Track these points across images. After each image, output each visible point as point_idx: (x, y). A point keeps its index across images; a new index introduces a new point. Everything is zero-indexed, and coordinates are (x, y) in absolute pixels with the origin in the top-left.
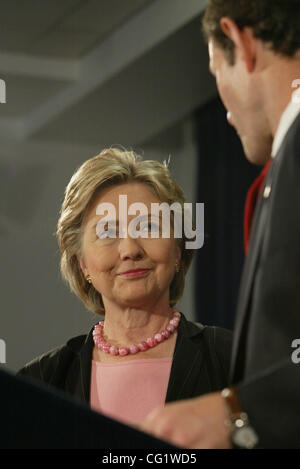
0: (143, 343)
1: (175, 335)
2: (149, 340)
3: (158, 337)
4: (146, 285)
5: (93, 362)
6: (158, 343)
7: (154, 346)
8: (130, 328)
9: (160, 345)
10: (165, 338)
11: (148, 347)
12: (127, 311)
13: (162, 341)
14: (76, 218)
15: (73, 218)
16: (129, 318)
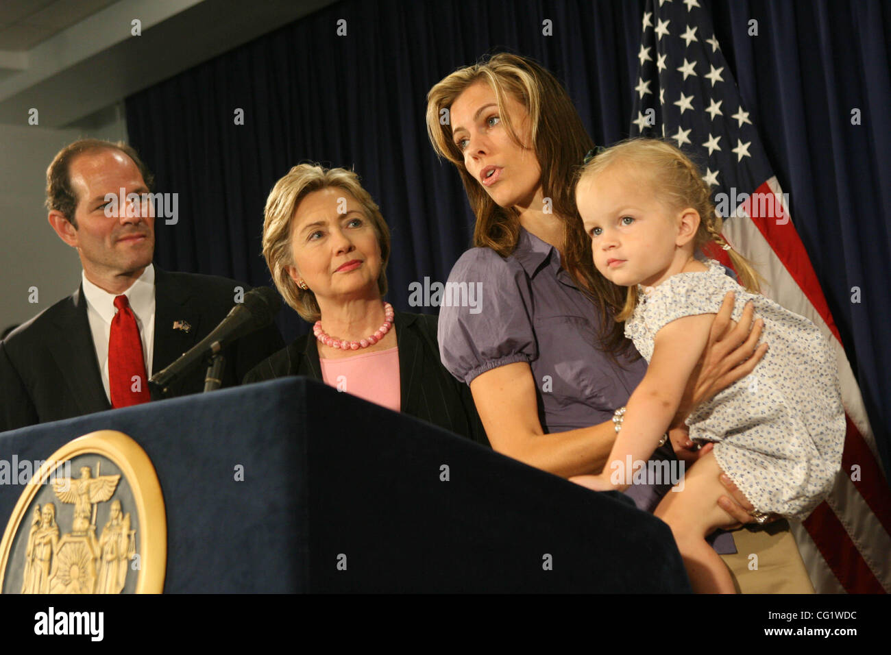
0: (372, 336)
2: (376, 334)
4: (362, 276)
5: (321, 359)
6: (384, 334)
7: (381, 338)
8: (350, 323)
9: (386, 336)
10: (389, 329)
12: (346, 306)
13: (387, 333)
15: (279, 230)
16: (348, 313)
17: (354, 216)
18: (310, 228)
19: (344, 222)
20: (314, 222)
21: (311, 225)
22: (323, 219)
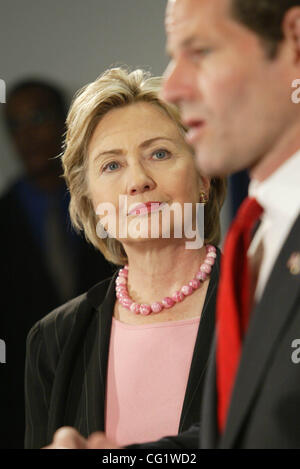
0: (167, 298)
1: (206, 284)
3: (185, 289)
5: (113, 320)
6: (184, 296)
7: (180, 301)
8: (153, 276)
11: (173, 303)
13: (190, 294)
14: (76, 154)
15: (72, 155)
17: (160, 145)
18: (105, 156)
19: (148, 151)
20: (109, 149)
21: (105, 153)
22: (121, 147)
